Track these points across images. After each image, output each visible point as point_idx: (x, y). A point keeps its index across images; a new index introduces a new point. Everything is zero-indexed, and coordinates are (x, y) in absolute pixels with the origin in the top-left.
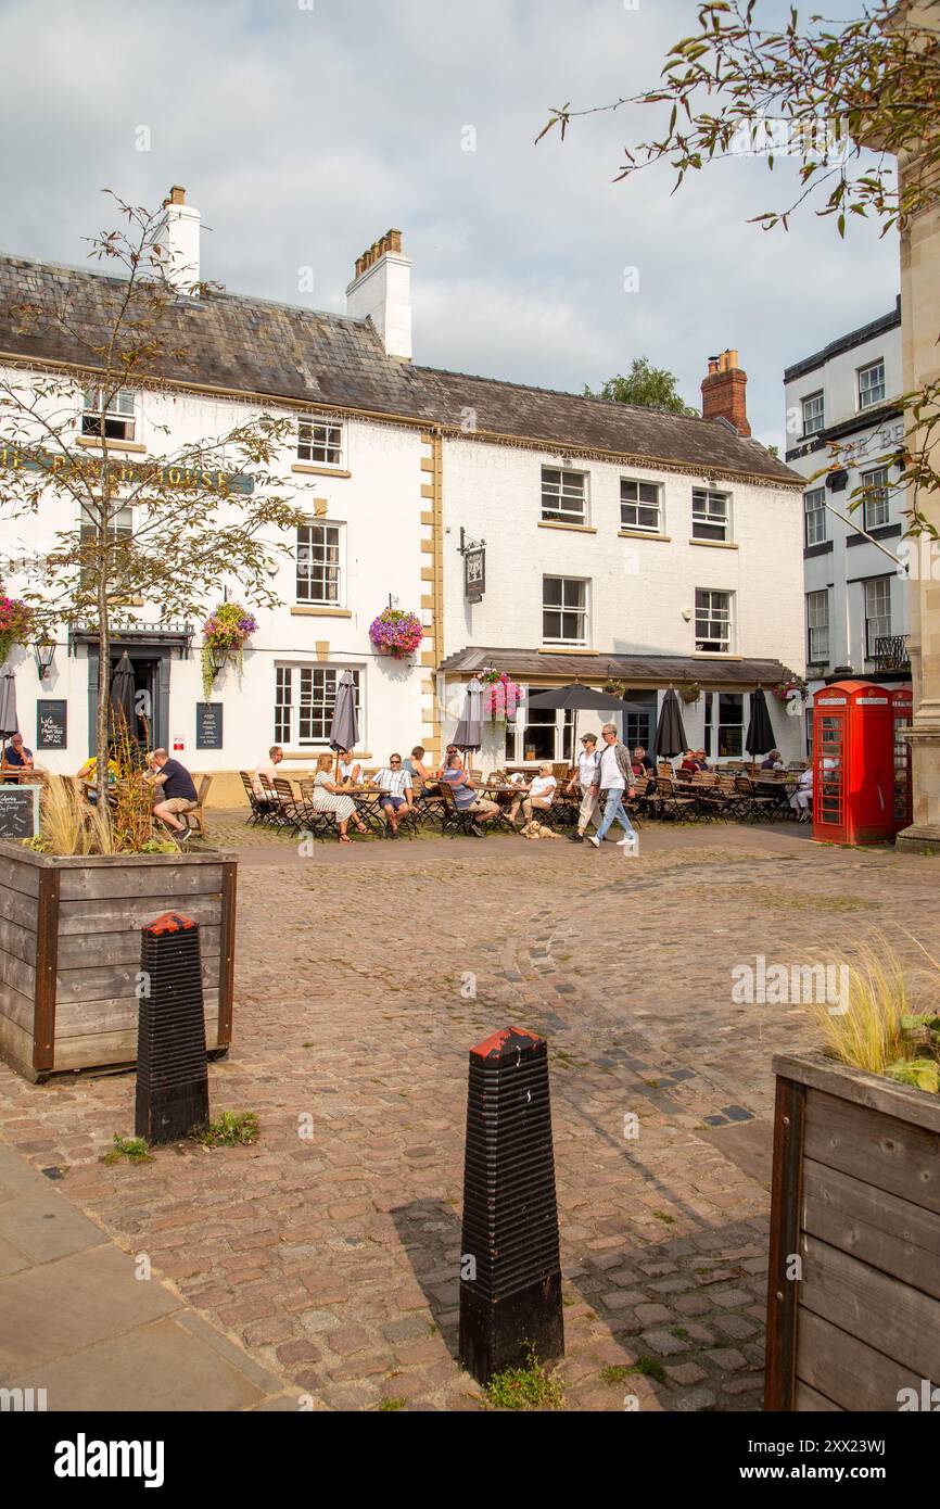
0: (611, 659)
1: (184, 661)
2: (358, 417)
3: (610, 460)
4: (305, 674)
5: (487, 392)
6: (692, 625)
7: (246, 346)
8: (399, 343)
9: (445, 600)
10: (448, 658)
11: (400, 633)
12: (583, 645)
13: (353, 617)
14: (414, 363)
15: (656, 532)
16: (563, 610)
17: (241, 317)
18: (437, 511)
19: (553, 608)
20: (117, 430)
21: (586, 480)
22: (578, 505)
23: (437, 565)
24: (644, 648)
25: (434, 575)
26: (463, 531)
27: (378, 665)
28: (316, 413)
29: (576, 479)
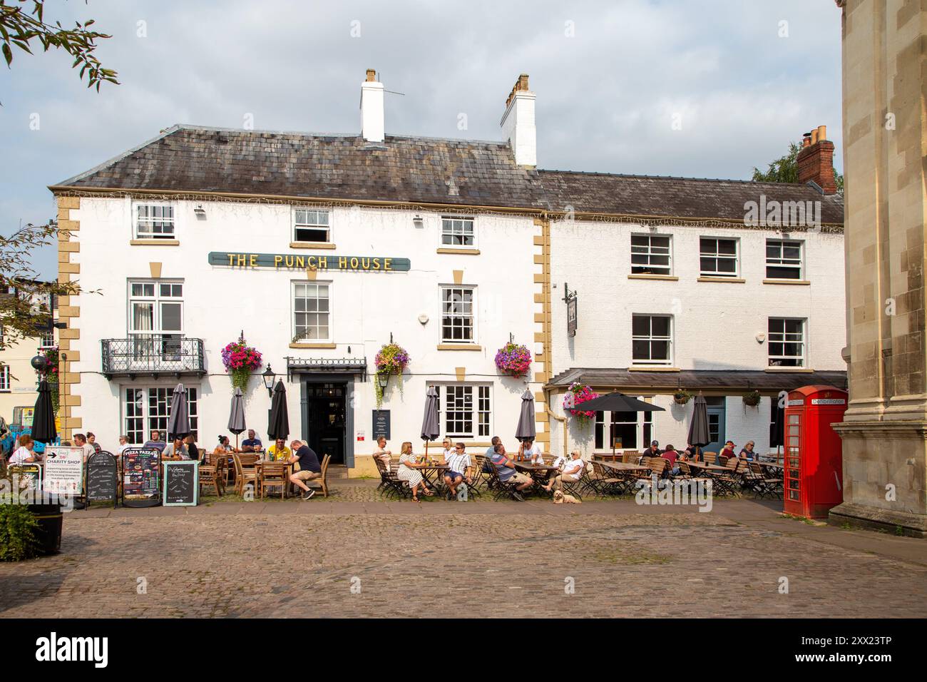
0: (690, 374)
1: (364, 383)
2: (484, 212)
3: (689, 224)
4: (450, 390)
5: (600, 182)
6: (766, 346)
7: (411, 171)
8: (526, 156)
9: (552, 336)
10: (555, 376)
11: (512, 359)
12: (670, 364)
13: (483, 349)
14: (538, 168)
15: (735, 276)
16: (651, 339)
17: (413, 152)
18: (547, 273)
19: (641, 338)
20: (321, 236)
21: (670, 241)
22: (665, 260)
23: (547, 311)
24: (721, 365)
25: (544, 318)
26: (566, 285)
27: (502, 383)
28: (452, 212)
29: (663, 241)
